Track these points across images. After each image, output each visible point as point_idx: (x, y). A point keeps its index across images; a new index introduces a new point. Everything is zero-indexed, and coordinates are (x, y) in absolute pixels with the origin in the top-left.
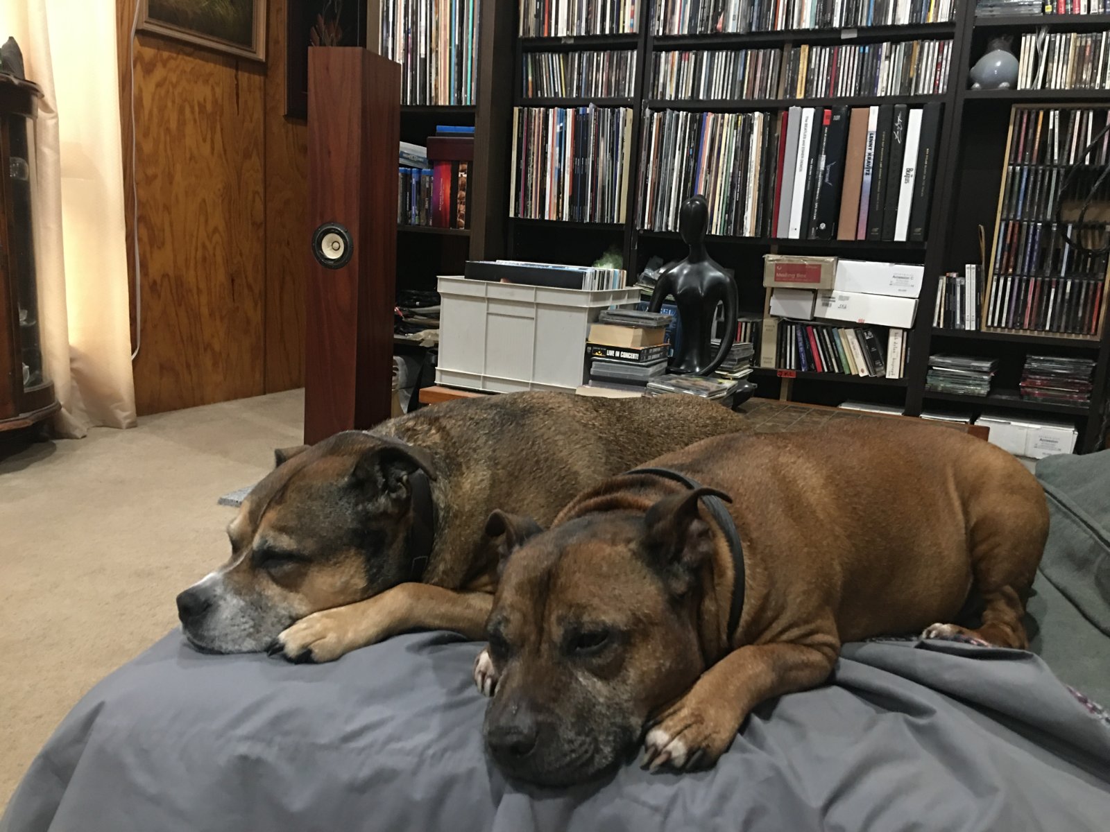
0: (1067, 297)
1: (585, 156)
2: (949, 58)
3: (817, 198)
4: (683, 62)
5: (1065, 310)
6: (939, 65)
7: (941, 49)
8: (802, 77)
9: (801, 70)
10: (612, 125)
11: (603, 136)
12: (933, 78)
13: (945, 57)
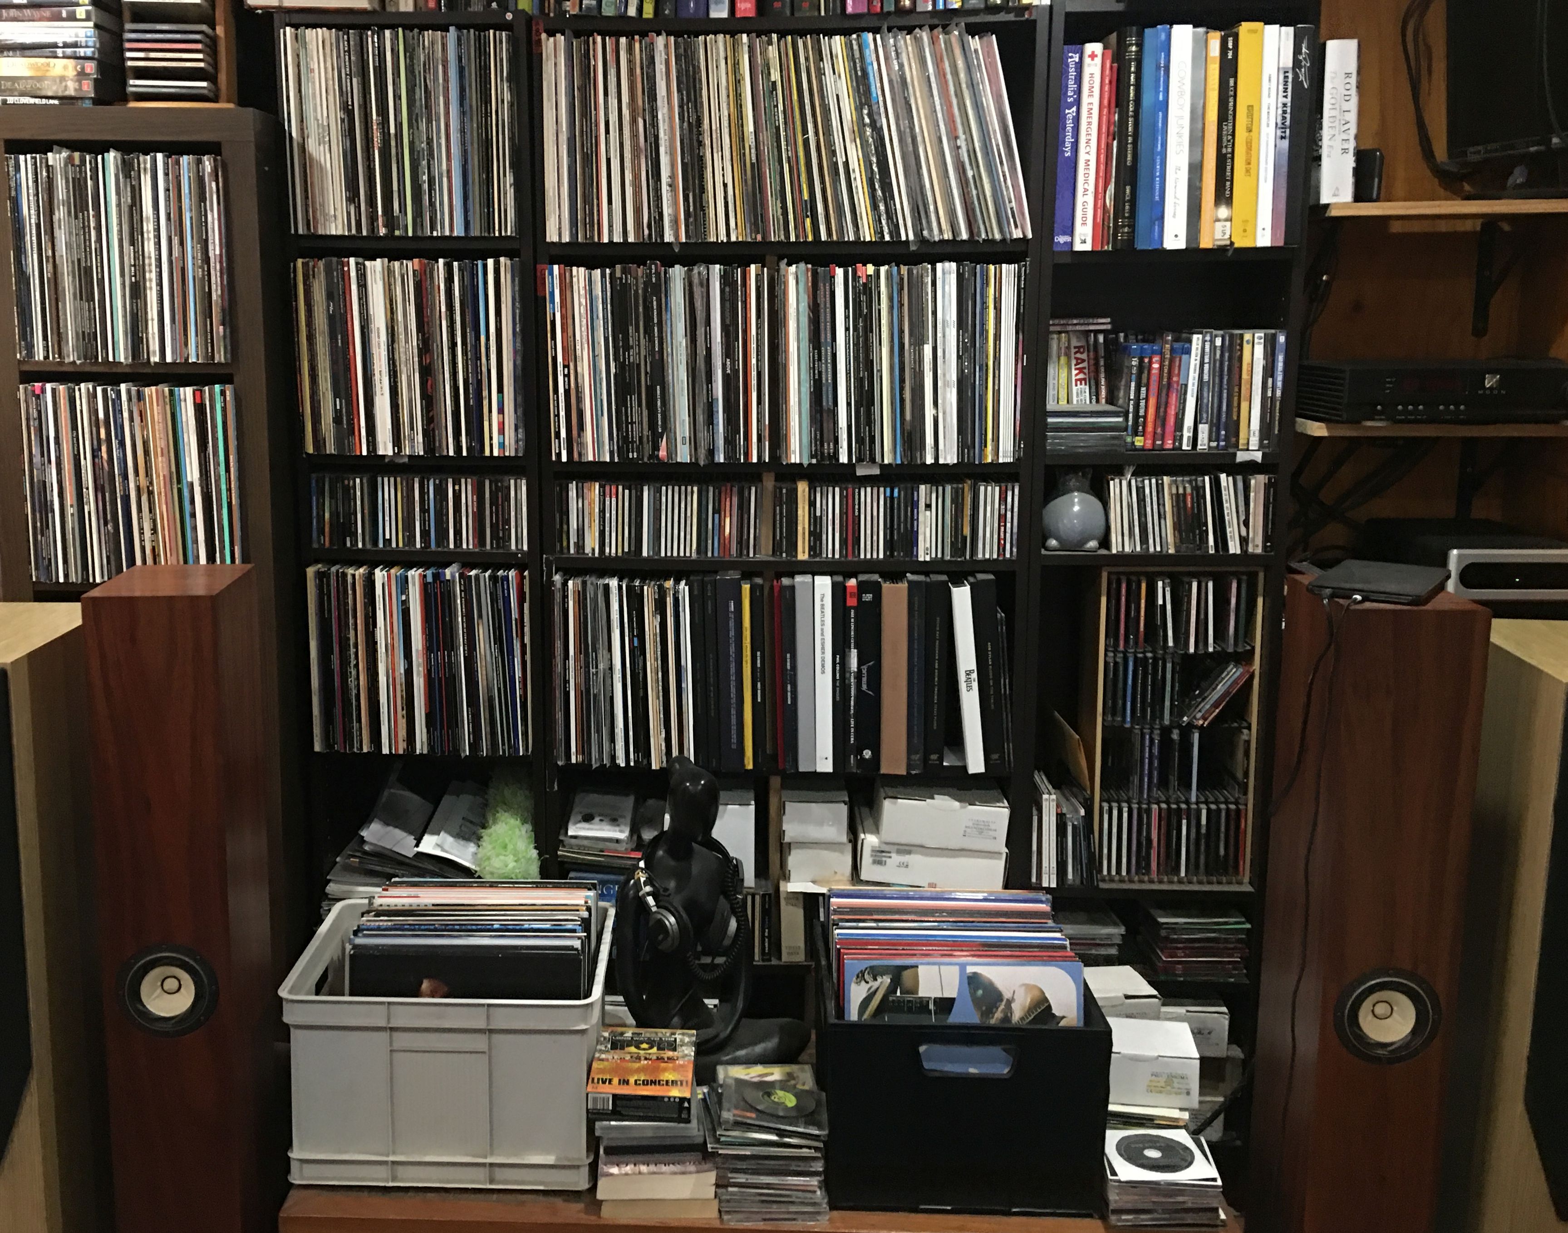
0: (1203, 830)
1: (451, 646)
2: (1016, 509)
3: (852, 712)
4: (608, 499)
5: (1203, 848)
6: (1002, 518)
7: (1003, 496)
8: (804, 528)
9: (800, 518)
10: (494, 600)
11: (480, 616)
12: (996, 537)
13: (1009, 506)
